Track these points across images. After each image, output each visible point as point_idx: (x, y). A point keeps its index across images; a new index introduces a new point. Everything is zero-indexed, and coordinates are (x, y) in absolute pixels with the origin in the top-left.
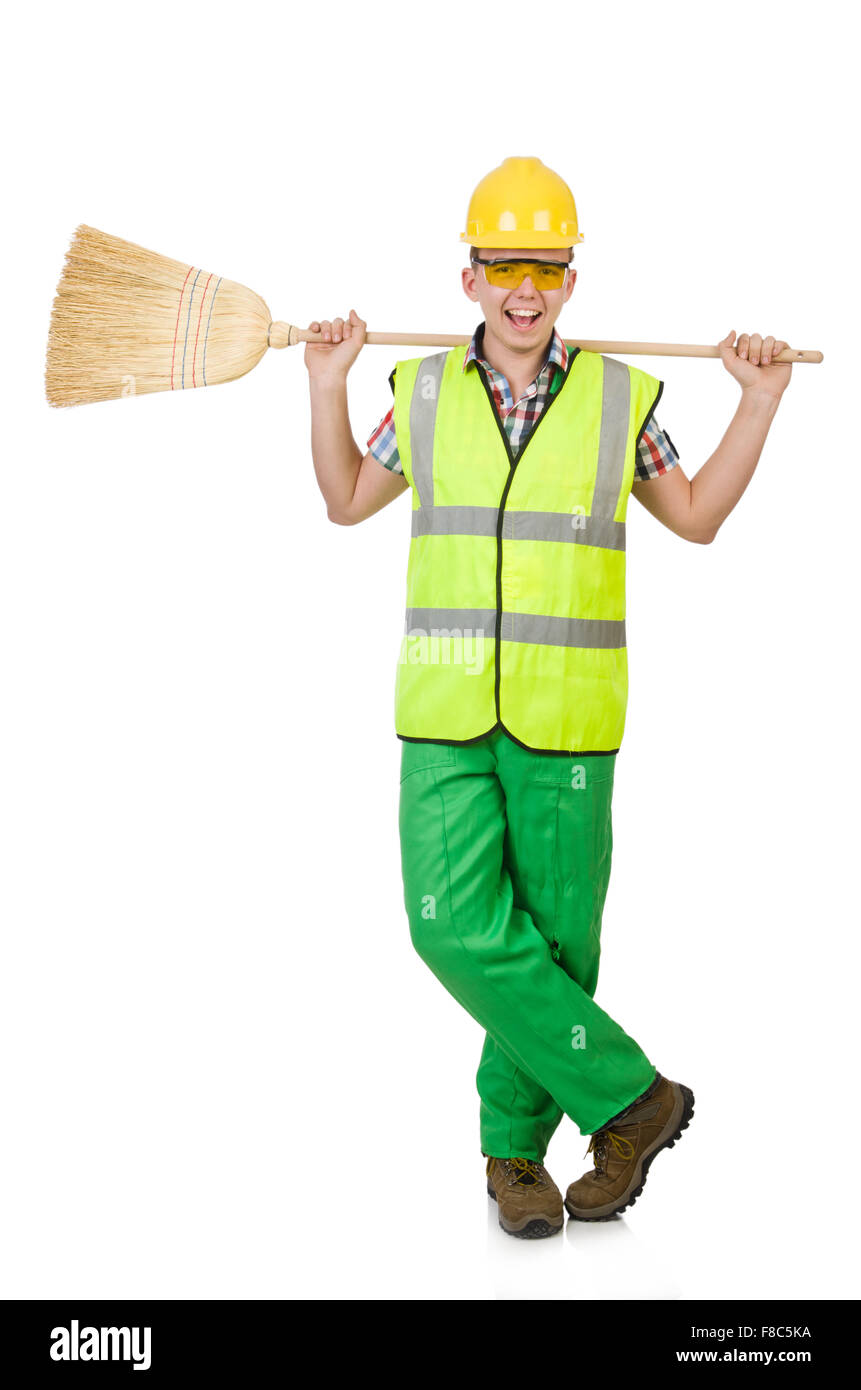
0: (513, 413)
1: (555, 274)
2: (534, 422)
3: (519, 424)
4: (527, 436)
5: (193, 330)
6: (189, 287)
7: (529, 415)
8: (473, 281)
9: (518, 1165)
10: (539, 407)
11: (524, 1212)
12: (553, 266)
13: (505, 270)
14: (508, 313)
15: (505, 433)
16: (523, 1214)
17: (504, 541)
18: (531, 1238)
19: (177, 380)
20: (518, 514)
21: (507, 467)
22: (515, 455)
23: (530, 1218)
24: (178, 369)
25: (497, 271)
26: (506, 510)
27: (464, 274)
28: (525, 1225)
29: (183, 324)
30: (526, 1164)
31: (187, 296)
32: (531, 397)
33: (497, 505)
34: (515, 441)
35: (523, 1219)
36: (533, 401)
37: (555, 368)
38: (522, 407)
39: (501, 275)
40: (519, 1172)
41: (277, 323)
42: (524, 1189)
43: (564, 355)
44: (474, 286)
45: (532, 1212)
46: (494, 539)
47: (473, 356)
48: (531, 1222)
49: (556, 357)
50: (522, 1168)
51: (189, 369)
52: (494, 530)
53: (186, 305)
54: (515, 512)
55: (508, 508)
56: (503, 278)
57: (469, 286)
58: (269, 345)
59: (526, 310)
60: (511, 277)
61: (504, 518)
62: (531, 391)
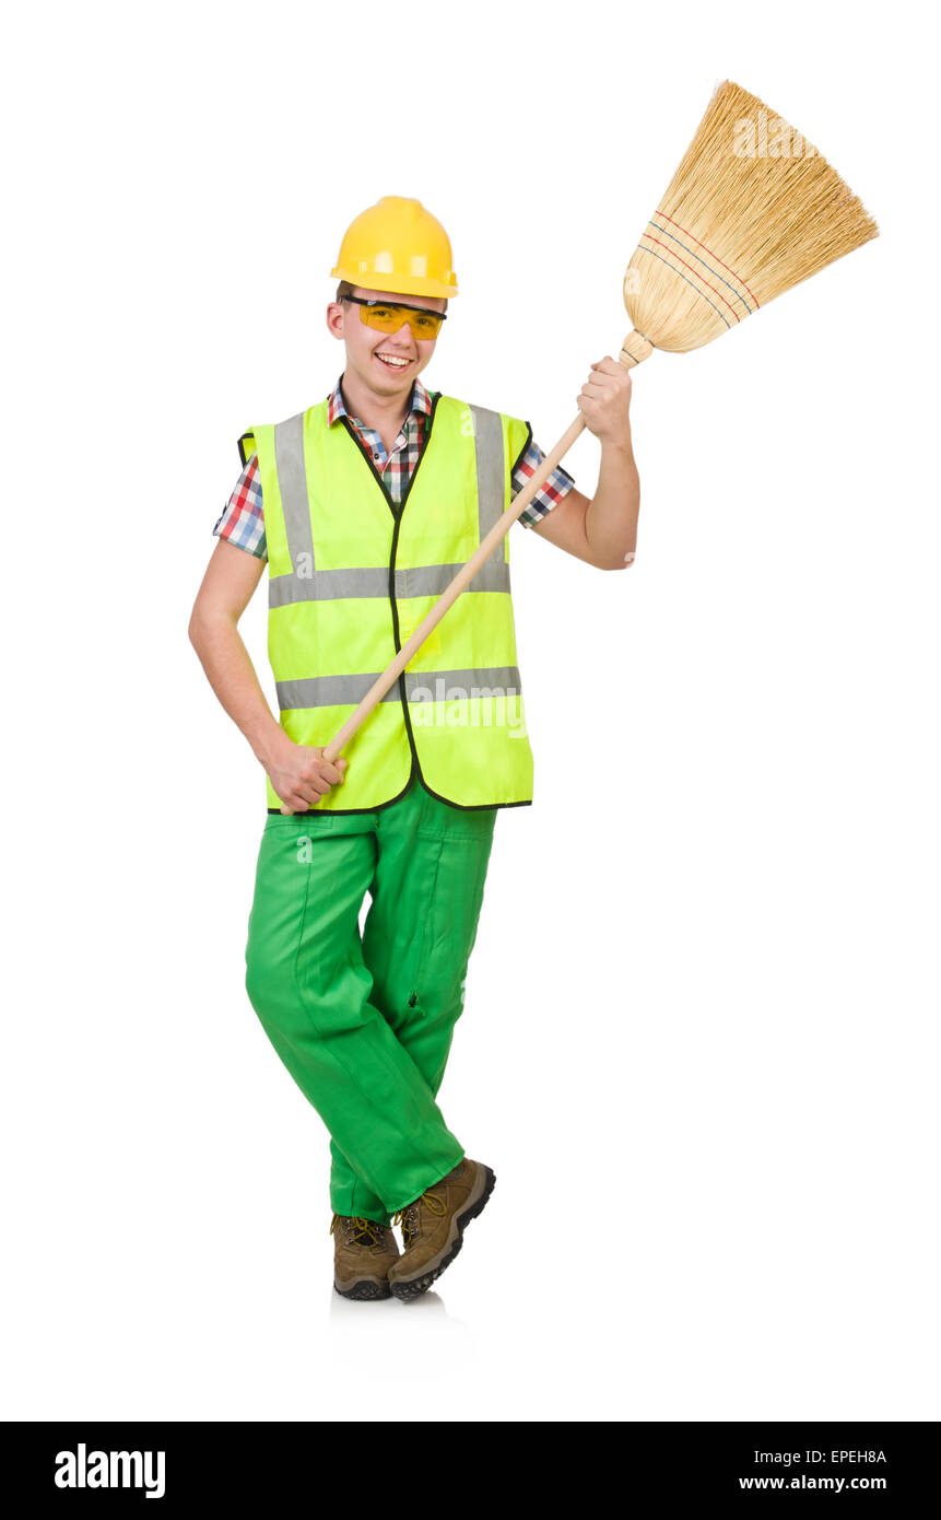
0: (388, 468)
1: (431, 324)
2: (411, 474)
3: (395, 477)
4: (406, 489)
5: (698, 267)
6: (742, 291)
7: (404, 468)
8: (339, 317)
9: (358, 1226)
10: (413, 457)
11: (354, 1272)
12: (429, 314)
13: (382, 314)
14: (376, 355)
15: (385, 488)
16: (352, 1274)
17: (398, 601)
18: (359, 1299)
19: (662, 221)
20: (410, 572)
21: (392, 521)
22: (397, 509)
23: (359, 1279)
24: (670, 228)
25: (375, 313)
26: (396, 569)
27: (330, 309)
28: (354, 1284)
29: (711, 261)
30: (366, 1225)
31: (736, 284)
32: (402, 448)
33: (388, 565)
34: (396, 496)
35: (353, 1279)
36: (405, 452)
37: (419, 414)
38: (395, 459)
39: (378, 318)
40: (358, 1231)
41: (651, 352)
42: (360, 1249)
43: (427, 401)
44: (341, 323)
45: (361, 1273)
46: (387, 601)
47: (340, 412)
48: (359, 1283)
49: (421, 405)
50: (362, 1229)
51: (664, 239)
52: (387, 590)
53: (729, 277)
54: (406, 571)
55: (398, 567)
56: (380, 322)
57: (334, 323)
58: (636, 330)
59: (399, 357)
60: (388, 321)
61: (396, 578)
62: (401, 442)
